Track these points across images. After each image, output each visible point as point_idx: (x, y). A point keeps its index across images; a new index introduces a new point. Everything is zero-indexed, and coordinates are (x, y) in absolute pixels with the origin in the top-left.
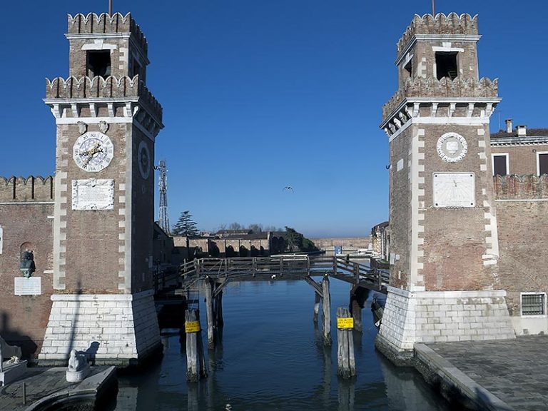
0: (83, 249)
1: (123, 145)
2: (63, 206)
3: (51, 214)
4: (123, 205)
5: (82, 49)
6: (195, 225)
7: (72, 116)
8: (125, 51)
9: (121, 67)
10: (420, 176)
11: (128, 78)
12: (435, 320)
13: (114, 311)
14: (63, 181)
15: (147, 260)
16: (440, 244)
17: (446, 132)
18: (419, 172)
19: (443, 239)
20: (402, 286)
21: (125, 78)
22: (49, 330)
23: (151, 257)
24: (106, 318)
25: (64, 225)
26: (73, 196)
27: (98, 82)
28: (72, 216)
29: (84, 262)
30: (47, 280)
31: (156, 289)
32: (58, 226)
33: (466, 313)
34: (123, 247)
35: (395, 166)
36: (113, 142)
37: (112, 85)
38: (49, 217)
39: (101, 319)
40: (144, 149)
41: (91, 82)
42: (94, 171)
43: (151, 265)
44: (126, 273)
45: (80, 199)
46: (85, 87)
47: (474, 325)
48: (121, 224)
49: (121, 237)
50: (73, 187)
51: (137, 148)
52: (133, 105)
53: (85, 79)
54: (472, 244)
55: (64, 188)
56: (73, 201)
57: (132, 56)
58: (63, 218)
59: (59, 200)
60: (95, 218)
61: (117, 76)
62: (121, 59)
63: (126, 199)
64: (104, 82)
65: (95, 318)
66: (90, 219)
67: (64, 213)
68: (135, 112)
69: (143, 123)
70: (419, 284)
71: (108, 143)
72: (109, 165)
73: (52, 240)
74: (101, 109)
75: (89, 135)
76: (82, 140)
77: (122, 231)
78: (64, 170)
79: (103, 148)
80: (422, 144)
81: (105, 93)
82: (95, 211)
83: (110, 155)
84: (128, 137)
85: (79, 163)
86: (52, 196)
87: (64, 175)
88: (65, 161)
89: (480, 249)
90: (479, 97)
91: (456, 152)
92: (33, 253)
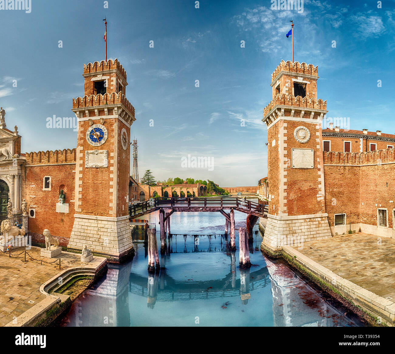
0: (91, 190)
1: (113, 131)
2: (81, 165)
3: (74, 169)
4: (112, 165)
5: (91, 80)
6: (153, 178)
7: (86, 117)
8: (114, 79)
9: (112, 88)
10: (284, 150)
11: (116, 93)
12: (293, 232)
13: (107, 226)
14: (81, 152)
15: (125, 197)
16: (295, 189)
17: (299, 126)
18: (284, 147)
19: (297, 187)
20: (275, 214)
21: (114, 93)
22: (73, 233)
23: (128, 196)
24: (102, 230)
25: (81, 176)
26: (86, 160)
27: (99, 98)
28: (85, 170)
29: (91, 197)
30: (71, 205)
31: (131, 214)
32: (78, 176)
33: (308, 227)
34: (112, 189)
35: (271, 143)
36: (107, 129)
37: (107, 98)
38: (73, 171)
39: (99, 230)
40: (124, 133)
41: (95, 98)
42: (97, 146)
43: (127, 201)
44: (113, 205)
45: (89, 161)
46: (92, 101)
47: (312, 233)
49: (111, 183)
50: (86, 155)
51: (121, 132)
52: (118, 108)
53: (93, 97)
54: (312, 189)
55: (81, 155)
56: (86, 163)
57: (118, 81)
58: (80, 172)
59: (78, 162)
60: (97, 172)
61: (110, 93)
62: (112, 83)
63: (114, 161)
64: (102, 97)
65: (96, 229)
66: (95, 173)
67: (81, 169)
68: (119, 113)
69: (124, 118)
70: (284, 212)
71: (104, 130)
72: (105, 142)
73: (74, 183)
74: (101, 112)
75: (94, 126)
76: (90, 129)
77: (112, 179)
78: (82, 145)
79: (102, 133)
80: (286, 131)
81: (103, 103)
82: (97, 168)
83: (106, 137)
84: (115, 126)
85: (89, 141)
86: (75, 160)
87: (82, 148)
88: (82, 141)
89: (315, 191)
90: (317, 108)
91: (305, 138)
92: (65, 190)
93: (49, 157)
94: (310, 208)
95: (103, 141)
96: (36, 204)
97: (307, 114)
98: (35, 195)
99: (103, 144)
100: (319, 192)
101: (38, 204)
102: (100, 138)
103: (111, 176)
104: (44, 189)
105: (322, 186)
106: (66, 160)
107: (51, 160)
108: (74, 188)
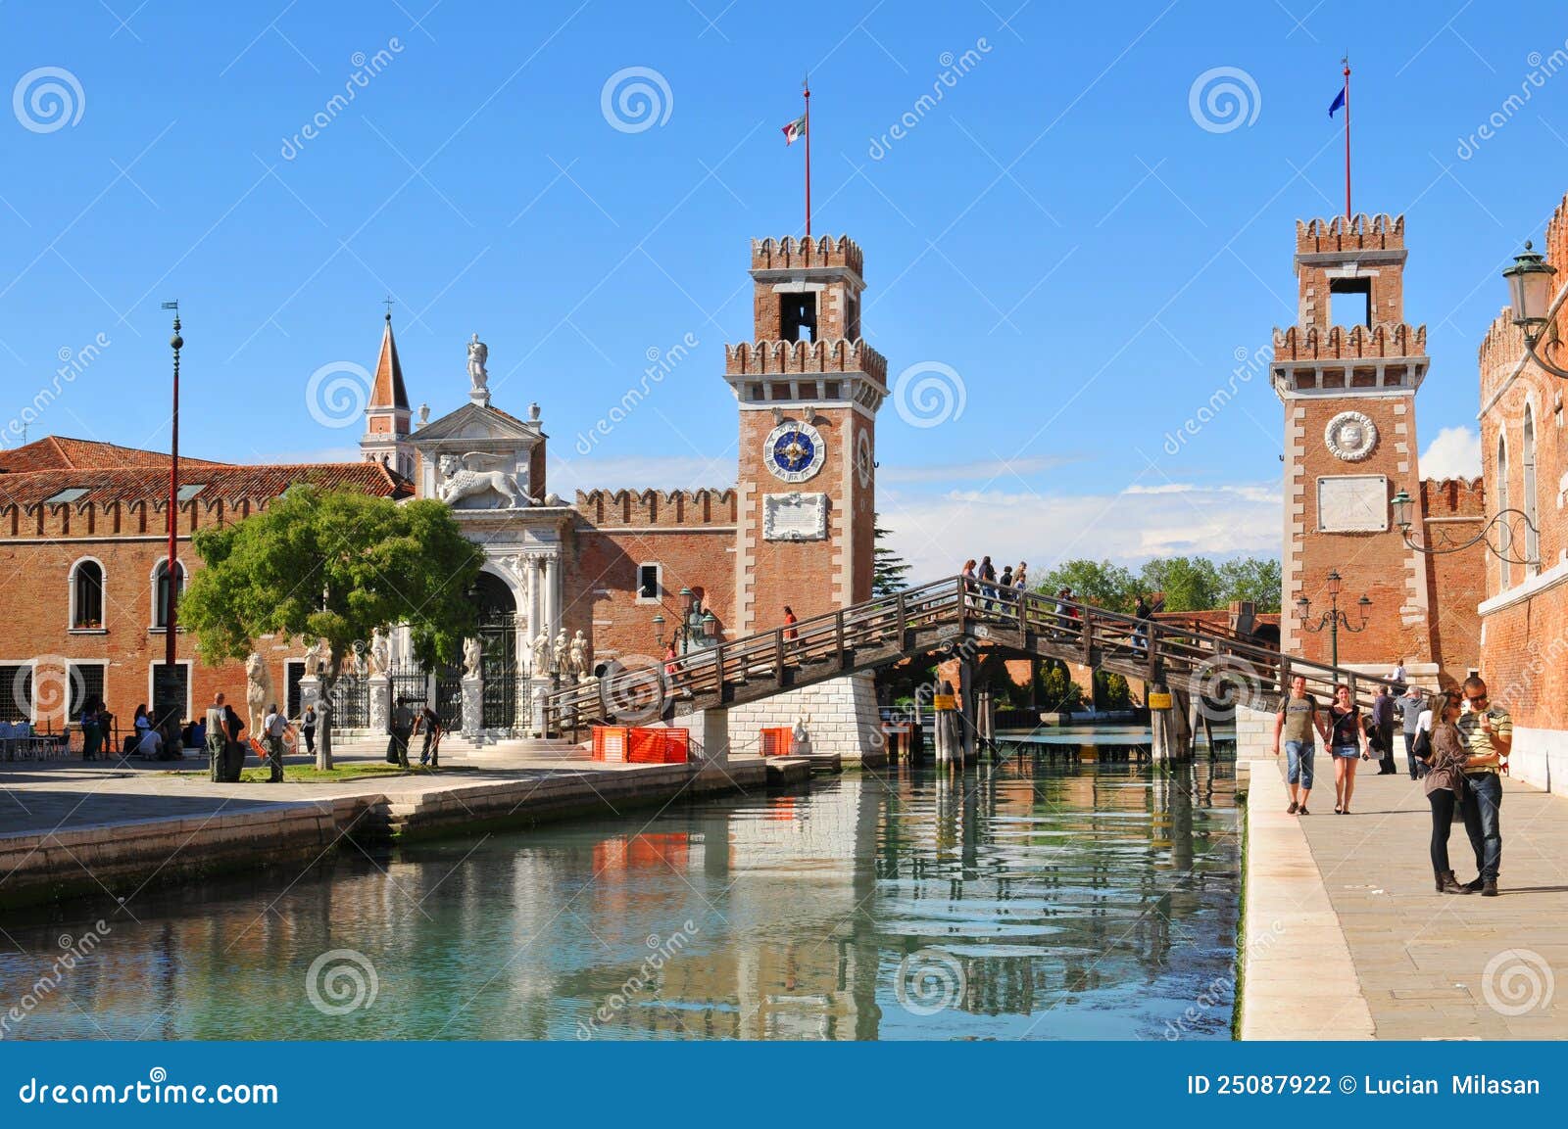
1: (838, 442)
2: (749, 533)
3: (732, 545)
4: (838, 533)
5: (773, 292)
7: (763, 400)
8: (838, 292)
9: (832, 319)
11: (846, 342)
14: (750, 497)
21: (842, 342)
25: (750, 560)
26: (765, 518)
27: (802, 350)
32: (742, 561)
34: (839, 594)
36: (824, 437)
37: (821, 353)
38: (729, 550)
40: (863, 441)
41: (791, 350)
42: (796, 481)
45: (775, 523)
46: (782, 356)
49: (836, 579)
50: (765, 505)
51: (857, 440)
52: (855, 382)
53: (784, 344)
54: (1383, 590)
55: (752, 506)
56: (765, 527)
57: (847, 295)
58: (749, 552)
59: (742, 525)
60: (797, 551)
61: (830, 339)
62: (832, 305)
63: (844, 522)
64: (811, 350)
66: (791, 553)
67: (751, 542)
68: (855, 392)
69: (864, 401)
71: (816, 439)
72: (819, 473)
73: (733, 583)
74: (808, 390)
76: (777, 434)
77: (838, 569)
78: (751, 479)
79: (807, 444)
80: (1300, 431)
81: (813, 365)
82: (797, 541)
83: (819, 457)
84: (847, 425)
85: (775, 469)
86: (734, 519)
87: (752, 487)
88: (753, 467)
89: (1396, 597)
90: (1393, 356)
91: (1359, 445)
92: (706, 601)
93: (654, 508)
94: (1374, 647)
95: (812, 470)
96: (614, 645)
98: (610, 618)
99: (814, 477)
100: (1410, 601)
101: (620, 646)
102: (805, 460)
103: (836, 560)
104: (640, 600)
105: (1417, 584)
106: (707, 519)
107: (661, 515)
108: (733, 596)
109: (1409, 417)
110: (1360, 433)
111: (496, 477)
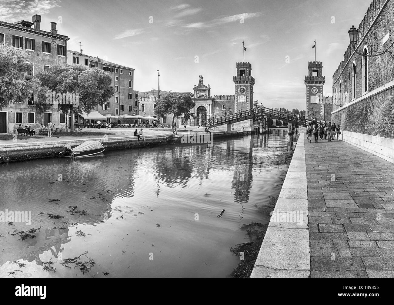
1: (248, 89)
2: (236, 101)
3: (234, 102)
4: (248, 101)
5: (239, 69)
7: (238, 83)
9: (247, 73)
14: (236, 96)
17: (314, 87)
21: (248, 76)
25: (237, 105)
28: (239, 103)
32: (235, 105)
34: (248, 109)
36: (246, 88)
40: (251, 89)
42: (242, 94)
45: (240, 100)
46: (241, 78)
48: (248, 105)
50: (239, 97)
54: (318, 111)
55: (237, 97)
56: (238, 100)
59: (236, 100)
62: (247, 71)
63: (249, 100)
66: (242, 104)
67: (237, 102)
69: (251, 84)
73: (234, 107)
74: (244, 82)
75: (241, 87)
76: (240, 88)
78: (237, 94)
79: (244, 90)
80: (308, 90)
81: (244, 79)
82: (243, 102)
83: (245, 91)
84: (249, 88)
85: (240, 93)
86: (234, 99)
87: (237, 95)
88: (237, 92)
89: (320, 112)
90: (320, 80)
92: (231, 110)
93: (224, 98)
96: (219, 115)
97: (317, 83)
98: (219, 112)
99: (245, 94)
100: (322, 112)
102: (244, 92)
104: (222, 110)
105: (323, 110)
106: (231, 99)
107: (225, 99)
108: (234, 109)
109: (322, 88)
110: (316, 90)
111: (204, 94)
